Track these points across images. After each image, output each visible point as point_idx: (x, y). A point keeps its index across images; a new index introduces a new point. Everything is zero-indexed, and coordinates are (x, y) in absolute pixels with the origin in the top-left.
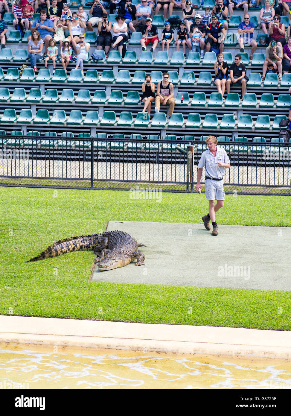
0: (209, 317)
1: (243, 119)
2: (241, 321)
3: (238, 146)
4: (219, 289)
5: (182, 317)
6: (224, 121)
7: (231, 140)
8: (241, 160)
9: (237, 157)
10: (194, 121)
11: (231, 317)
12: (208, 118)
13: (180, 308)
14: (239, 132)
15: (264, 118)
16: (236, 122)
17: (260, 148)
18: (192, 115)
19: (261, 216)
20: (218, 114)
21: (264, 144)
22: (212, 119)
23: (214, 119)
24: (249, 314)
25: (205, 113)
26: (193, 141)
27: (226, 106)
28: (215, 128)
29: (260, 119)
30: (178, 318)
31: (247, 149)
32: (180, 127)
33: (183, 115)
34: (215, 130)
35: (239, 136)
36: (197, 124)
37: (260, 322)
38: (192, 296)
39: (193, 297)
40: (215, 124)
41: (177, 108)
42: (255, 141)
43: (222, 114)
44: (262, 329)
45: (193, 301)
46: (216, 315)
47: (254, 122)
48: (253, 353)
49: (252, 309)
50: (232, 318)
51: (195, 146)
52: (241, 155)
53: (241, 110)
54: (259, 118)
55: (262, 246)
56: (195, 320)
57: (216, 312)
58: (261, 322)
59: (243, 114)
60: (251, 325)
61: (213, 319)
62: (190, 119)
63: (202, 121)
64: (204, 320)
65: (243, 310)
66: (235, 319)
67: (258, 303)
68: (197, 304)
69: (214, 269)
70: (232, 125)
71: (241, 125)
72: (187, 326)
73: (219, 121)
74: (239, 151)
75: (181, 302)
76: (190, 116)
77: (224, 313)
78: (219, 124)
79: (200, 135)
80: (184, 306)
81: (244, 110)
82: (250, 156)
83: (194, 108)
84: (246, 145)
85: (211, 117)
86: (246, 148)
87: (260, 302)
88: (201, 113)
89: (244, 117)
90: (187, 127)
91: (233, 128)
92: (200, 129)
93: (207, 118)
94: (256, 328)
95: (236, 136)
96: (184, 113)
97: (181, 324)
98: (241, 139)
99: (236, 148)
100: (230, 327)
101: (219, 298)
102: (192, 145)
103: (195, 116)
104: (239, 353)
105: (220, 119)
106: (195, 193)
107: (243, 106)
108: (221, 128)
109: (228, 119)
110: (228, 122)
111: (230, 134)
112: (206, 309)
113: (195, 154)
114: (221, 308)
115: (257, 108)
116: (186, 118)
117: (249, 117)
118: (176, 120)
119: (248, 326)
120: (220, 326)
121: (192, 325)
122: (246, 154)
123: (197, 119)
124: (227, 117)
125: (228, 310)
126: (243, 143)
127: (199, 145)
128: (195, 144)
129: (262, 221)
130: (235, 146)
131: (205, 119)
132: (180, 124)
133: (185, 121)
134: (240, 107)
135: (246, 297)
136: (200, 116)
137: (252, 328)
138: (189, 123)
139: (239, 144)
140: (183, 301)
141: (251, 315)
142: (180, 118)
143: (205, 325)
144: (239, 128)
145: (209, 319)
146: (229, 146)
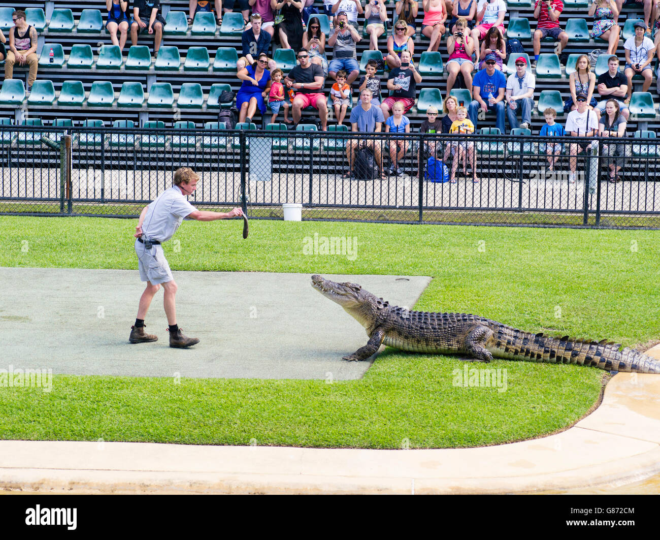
0: (97, 426)
1: (157, 90)
2: (151, 431)
3: (148, 136)
4: (115, 378)
5: (50, 428)
6: (124, 94)
7: (138, 126)
8: (153, 159)
9: (146, 155)
10: (72, 93)
11: (134, 424)
12: (97, 88)
13: (46, 412)
14: (151, 113)
15: (192, 88)
16: (145, 95)
17: (186, 139)
18: (69, 84)
19: (187, 253)
20: (114, 81)
21: (191, 133)
22: (103, 91)
23: (108, 90)
24: (165, 418)
25: (91, 81)
26: (70, 127)
27: (127, 68)
28: (109, 105)
29: (187, 90)
30: (43, 428)
31: (163, 142)
32: (49, 104)
33: (53, 84)
34: (108, 109)
35: (150, 119)
36: (78, 99)
37: (184, 432)
38: (67, 391)
39: (69, 393)
40: (109, 100)
41: (43, 71)
42: (177, 127)
43: (121, 82)
44: (186, 444)
45: (69, 400)
46: (109, 422)
47: (175, 95)
48: (172, 484)
49: (170, 410)
50: (137, 427)
51: (73, 137)
52: (153, 152)
53: (153, 75)
54: (184, 88)
55: (189, 304)
56: (72, 431)
57: (109, 417)
58: (185, 433)
59: (158, 81)
60: (168, 437)
61: (104, 429)
62: (65, 91)
63: (86, 93)
64: (87, 431)
65: (154, 413)
66: (141, 428)
67: (181, 400)
68: (76, 404)
69: (107, 345)
70: (138, 100)
71: (154, 100)
72: (58, 442)
73: (116, 94)
74: (149, 145)
75: (48, 401)
76: (65, 85)
77: (123, 418)
78: (116, 99)
79: (83, 118)
80: (54, 408)
81: (158, 75)
82: (169, 153)
83: (74, 72)
84: (161, 134)
85: (102, 86)
86: (161, 140)
87: (184, 399)
88: (85, 81)
89: (159, 87)
90: (60, 104)
91: (139, 106)
92: (84, 108)
93: (94, 89)
94: (176, 443)
95: (145, 120)
96: (55, 80)
97: (47, 440)
98: (153, 125)
99: (145, 139)
100: (132, 442)
101: (113, 393)
102: (68, 134)
103: (74, 85)
104: (148, 486)
105: (118, 90)
106: (75, 216)
107: (157, 68)
108: (120, 105)
109: (131, 90)
110: (131, 95)
111: (136, 116)
112: (92, 413)
113: (74, 150)
114: (116, 410)
115: (181, 71)
116: (58, 88)
117: (167, 88)
118: (43, 93)
119: (164, 439)
120: (116, 441)
121: (68, 440)
122: (162, 149)
123: (77, 90)
124: (129, 86)
125: (129, 413)
126: (157, 131)
127: (81, 134)
128: (73, 132)
129: (189, 262)
130: (143, 136)
131: (92, 89)
132: (49, 98)
133: (57, 93)
134: (152, 70)
135: (160, 391)
136: (84, 85)
137: (170, 443)
138: (64, 97)
139: (149, 132)
140: (51, 400)
141: (169, 421)
142: (49, 89)
143: (89, 440)
144: (150, 106)
145: (96, 429)
146: (132, 135)
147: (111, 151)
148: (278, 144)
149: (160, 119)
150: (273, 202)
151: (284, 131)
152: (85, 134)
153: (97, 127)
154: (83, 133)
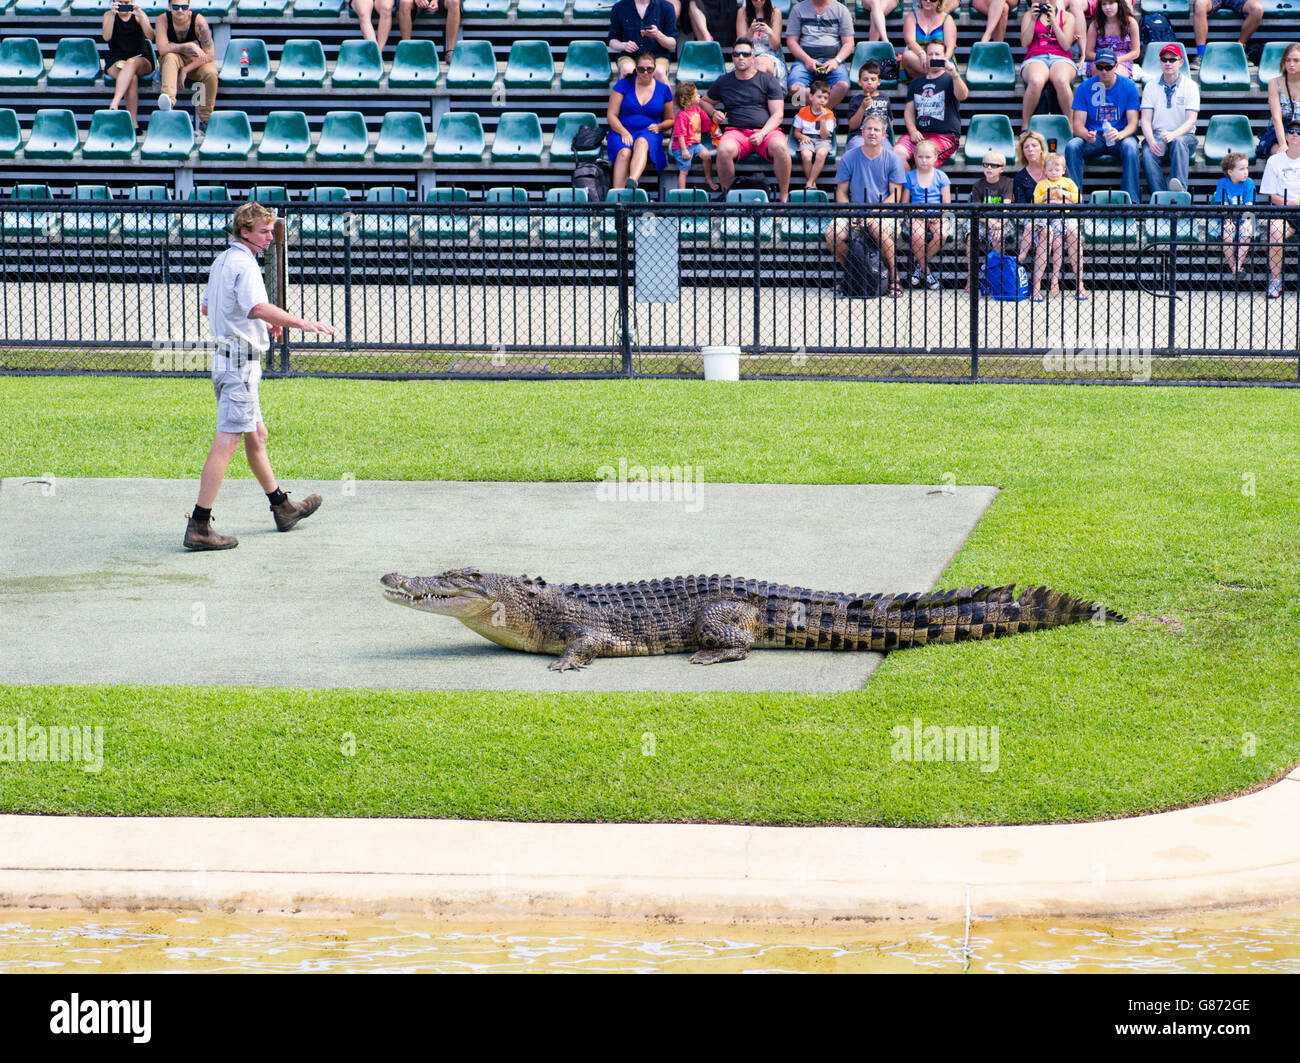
0: (346, 786)
1: (452, 126)
2: (451, 796)
3: (435, 217)
4: (379, 693)
5: (254, 792)
6: (387, 135)
7: (415, 199)
8: (447, 264)
9: (432, 256)
10: (286, 136)
11: (417, 783)
12: (335, 126)
13: (246, 761)
14: (440, 172)
15: (521, 122)
16: (429, 137)
17: (511, 222)
18: (279, 118)
19: (516, 447)
20: (367, 112)
21: (520, 210)
22: (346, 130)
23: (356, 129)
24: (480, 771)
25: (322, 111)
26: (282, 203)
27: (393, 84)
28: (358, 158)
29: (510, 126)
30: (242, 793)
31: (466, 229)
32: (241, 157)
33: (249, 119)
34: (357, 165)
35: (439, 184)
36: (298, 147)
37: (517, 796)
38: (285, 720)
39: (289, 723)
40: (357, 147)
41: (226, 94)
42: (493, 200)
43: (382, 112)
44: (521, 821)
45: (290, 737)
46: (368, 779)
47: (488, 137)
48: (494, 898)
49: (488, 756)
50: (424, 789)
51: (290, 222)
52: (446, 249)
53: (443, 97)
54: (504, 123)
55: (521, 546)
56: (298, 798)
57: (369, 769)
58: (518, 799)
59: (452, 110)
60: (484, 808)
61: (359, 793)
62: (272, 130)
63: (313, 136)
64: (327, 798)
65: (457, 760)
66: (432, 790)
67: (509, 735)
68: (305, 744)
69: (361, 628)
70: (415, 148)
71: (446, 146)
72: (270, 819)
73: (372, 136)
74: (438, 235)
75: (249, 739)
76: (272, 120)
77: (396, 771)
78: (371, 147)
79: (308, 185)
80: (261, 753)
81: (454, 98)
82: (476, 250)
83: (286, 93)
84: (462, 214)
85: (343, 121)
86: (461, 225)
87: (514, 733)
88: (310, 111)
89: (455, 120)
90: (262, 157)
91: (417, 158)
92: (310, 164)
93: (329, 126)
94: (502, 818)
95: (429, 187)
96: (251, 111)
97: (250, 816)
98: (446, 195)
99: (431, 223)
100: (414, 817)
101: (377, 723)
102: (279, 216)
103: (288, 121)
104: (447, 903)
105: (375, 128)
106: (295, 377)
107: (451, 85)
108: (379, 158)
109: (401, 128)
110: (401, 137)
111: (411, 178)
112: (335, 762)
113: (291, 248)
114: (383, 755)
116: (259, 127)
117: (472, 122)
118: (228, 135)
119: (477, 812)
120: (384, 817)
121: (290, 816)
122: (463, 243)
123: (295, 130)
124: (397, 120)
125: (407, 761)
126: (454, 207)
127: (305, 216)
128: (289, 213)
129: (519, 465)
130: (426, 217)
131: (324, 128)
132: (241, 147)
133: (255, 136)
134: (441, 88)
135: (467, 717)
136: (308, 119)
137: (489, 818)
138: (271, 145)
139: (437, 209)
140: (255, 737)
141: (486, 776)
142: (240, 129)
143: (331, 815)
144: (438, 158)
145: (344, 794)
146: (405, 217)
147: (364, 249)
148: (691, 229)
149: (459, 184)
150: (683, 344)
151: (702, 203)
152: (313, 216)
153: (335, 201)
154: (309, 213)
